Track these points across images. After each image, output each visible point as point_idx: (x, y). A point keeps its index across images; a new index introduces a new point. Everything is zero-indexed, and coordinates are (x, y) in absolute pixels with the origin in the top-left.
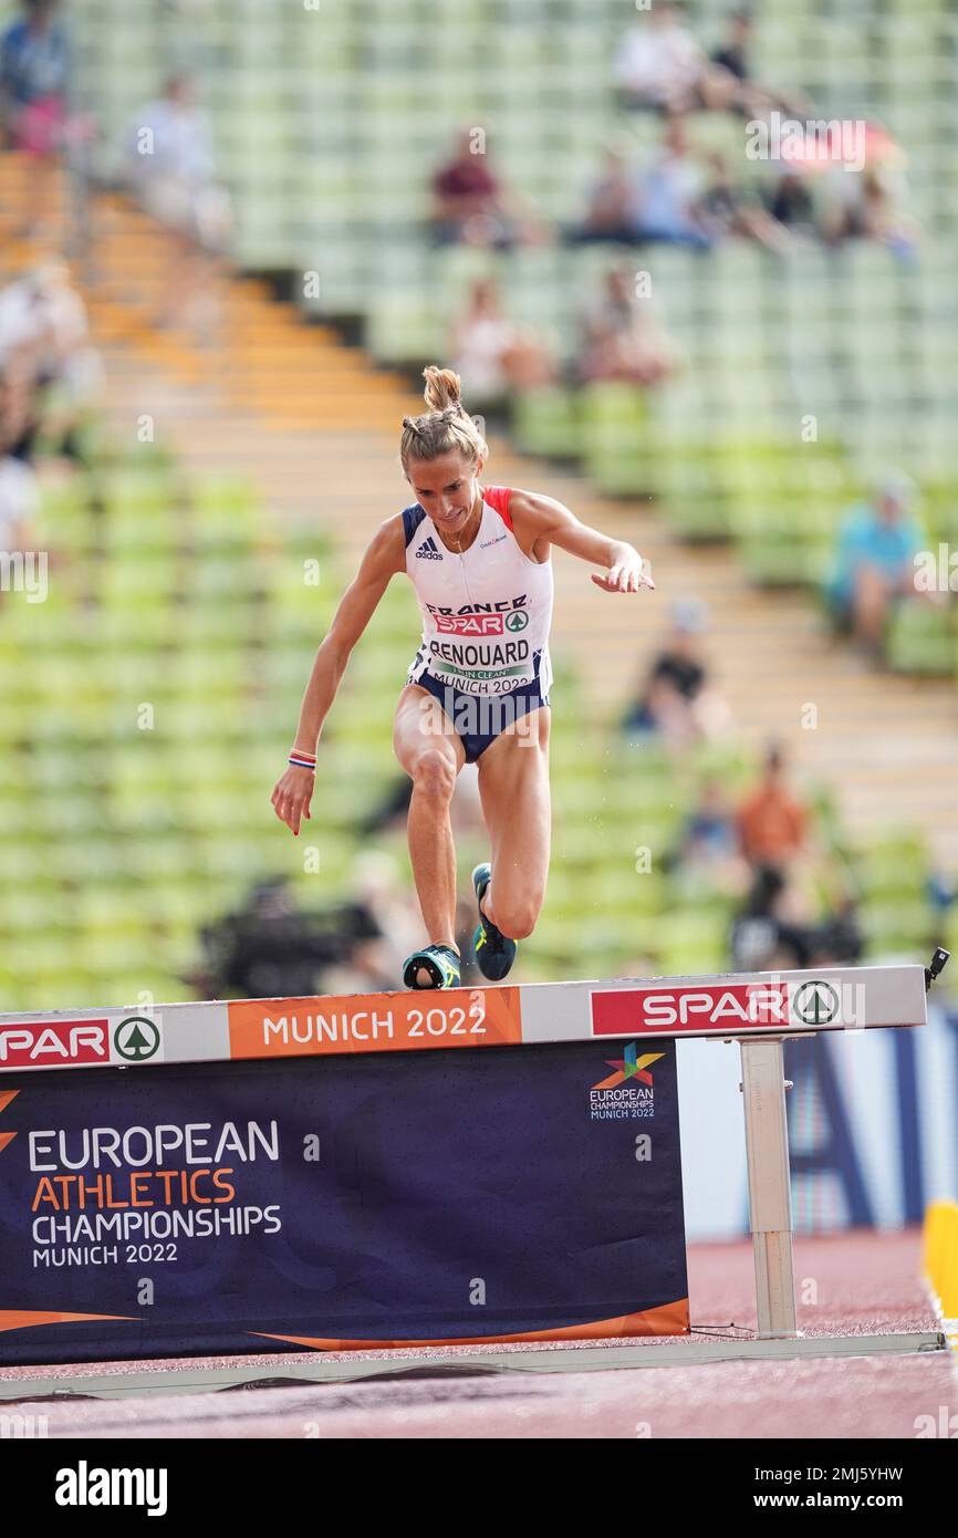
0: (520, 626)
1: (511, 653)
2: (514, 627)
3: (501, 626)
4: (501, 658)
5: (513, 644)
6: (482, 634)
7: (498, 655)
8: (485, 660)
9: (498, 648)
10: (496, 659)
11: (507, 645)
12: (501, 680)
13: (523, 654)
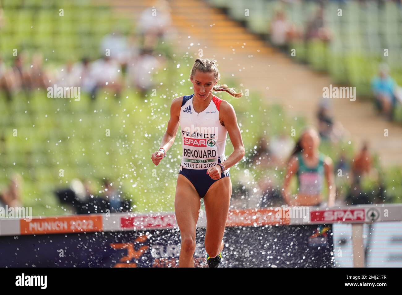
0: (212, 145)
1: (210, 154)
2: (210, 145)
3: (205, 143)
4: (206, 155)
5: (210, 151)
6: (199, 146)
7: (205, 154)
8: (201, 156)
9: (205, 151)
10: (204, 155)
11: (208, 151)
12: (206, 163)
13: (214, 155)
